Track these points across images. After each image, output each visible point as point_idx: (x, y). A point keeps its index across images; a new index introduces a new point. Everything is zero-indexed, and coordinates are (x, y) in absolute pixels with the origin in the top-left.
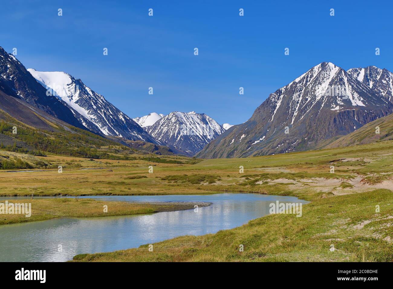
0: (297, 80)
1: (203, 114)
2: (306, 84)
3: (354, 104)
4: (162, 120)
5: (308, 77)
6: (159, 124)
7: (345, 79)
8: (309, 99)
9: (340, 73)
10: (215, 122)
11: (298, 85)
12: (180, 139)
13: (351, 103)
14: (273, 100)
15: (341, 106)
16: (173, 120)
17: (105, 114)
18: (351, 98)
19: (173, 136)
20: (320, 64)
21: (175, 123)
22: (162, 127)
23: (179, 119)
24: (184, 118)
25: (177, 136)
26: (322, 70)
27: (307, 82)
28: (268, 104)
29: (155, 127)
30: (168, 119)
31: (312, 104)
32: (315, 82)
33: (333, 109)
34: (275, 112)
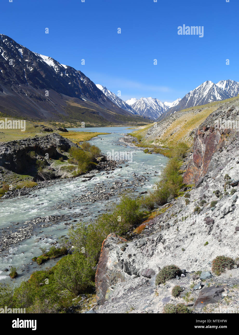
0: (197, 89)
1: (156, 99)
2: (200, 90)
3: (217, 99)
4: (137, 102)
5: (201, 87)
6: (136, 104)
7: (215, 88)
8: (201, 97)
9: (213, 86)
10: (161, 102)
11: (197, 91)
12: (146, 111)
13: (216, 99)
14: (187, 97)
15: (212, 100)
16: (142, 102)
17: (118, 102)
18: (216, 96)
19: (143, 110)
20: (206, 82)
21: (143, 103)
22: (137, 106)
23: (145, 102)
24: (147, 101)
25: (145, 110)
26: (207, 84)
27: (200, 89)
28: (185, 99)
29: (134, 105)
30: (140, 102)
31: (201, 99)
32: (204, 89)
33: (209, 101)
34: (187, 102)
